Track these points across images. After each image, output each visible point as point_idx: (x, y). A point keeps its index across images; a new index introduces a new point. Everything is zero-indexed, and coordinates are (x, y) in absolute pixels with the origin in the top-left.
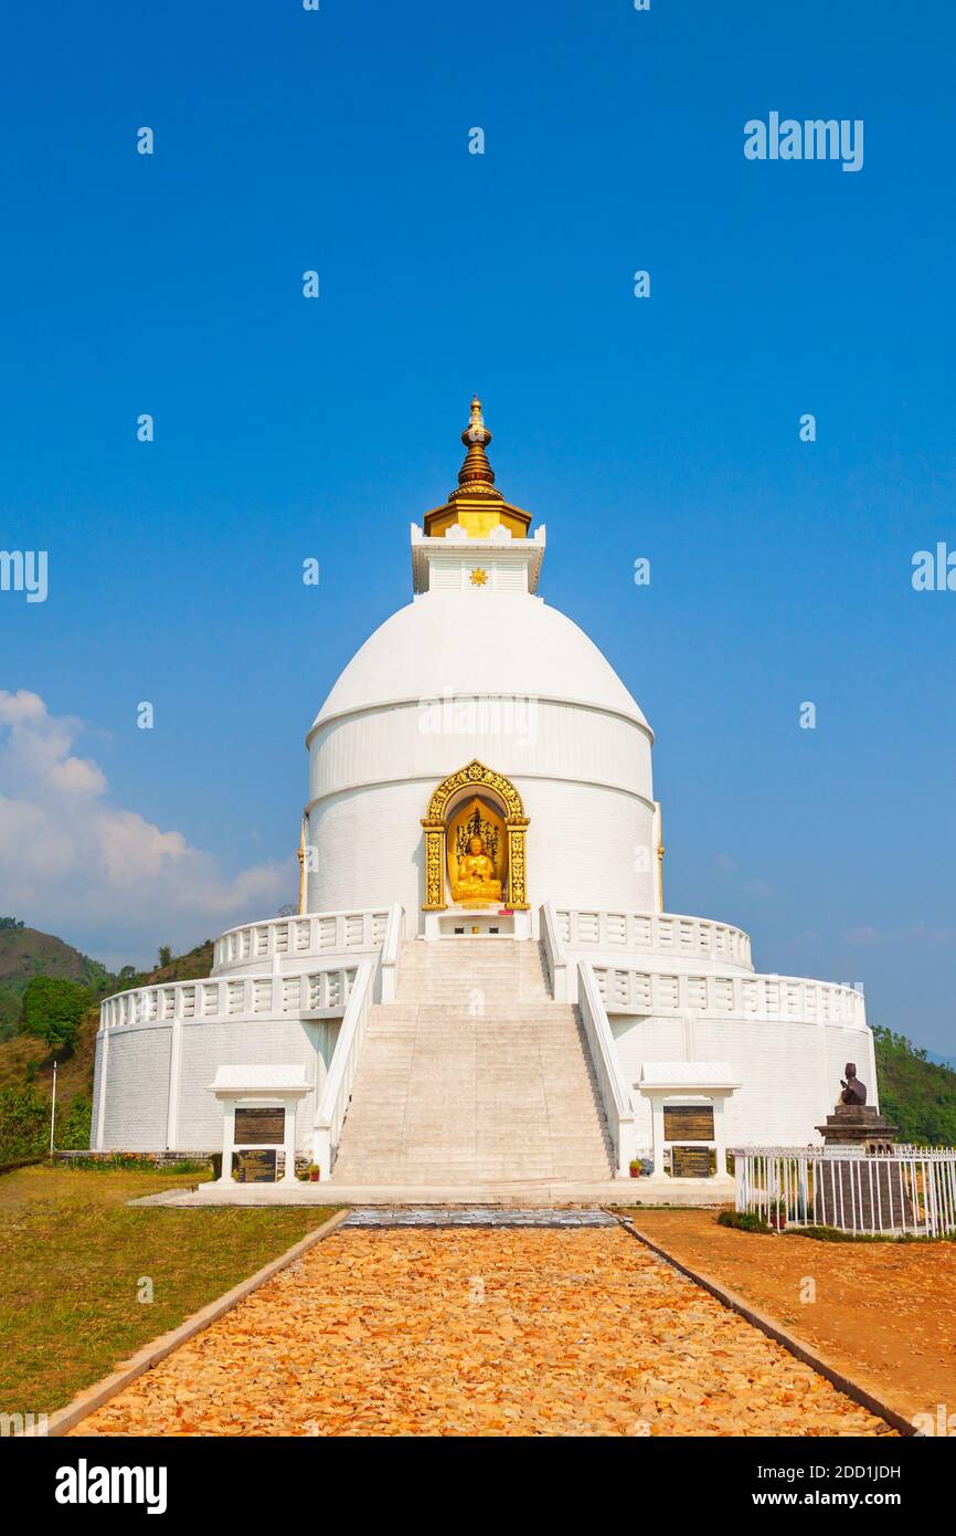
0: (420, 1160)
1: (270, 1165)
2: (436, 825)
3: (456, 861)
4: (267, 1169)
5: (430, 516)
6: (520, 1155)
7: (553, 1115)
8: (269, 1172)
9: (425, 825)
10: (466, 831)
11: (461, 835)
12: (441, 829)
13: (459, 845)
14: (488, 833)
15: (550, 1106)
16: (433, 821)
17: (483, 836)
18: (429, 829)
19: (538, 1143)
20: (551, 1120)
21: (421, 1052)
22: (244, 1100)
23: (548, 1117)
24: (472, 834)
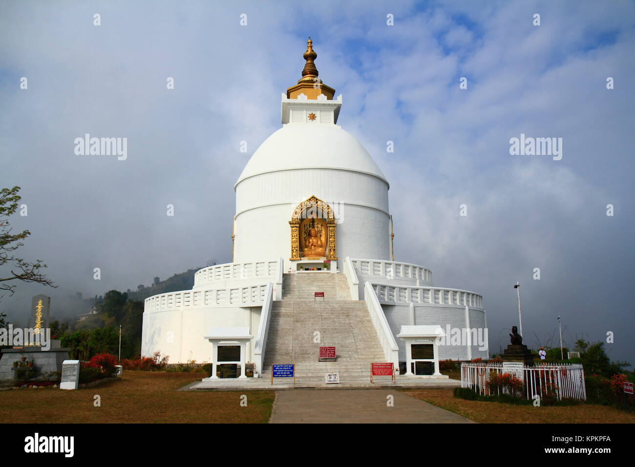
0: (302, 368)
1: (234, 371)
2: (296, 224)
3: (304, 239)
4: (233, 372)
5: (289, 90)
6: (346, 366)
7: (359, 349)
8: (234, 374)
9: (290, 223)
10: (308, 226)
11: (306, 228)
12: (298, 225)
13: (305, 232)
14: (318, 227)
15: (357, 344)
16: (294, 222)
17: (316, 229)
18: (292, 225)
19: (353, 360)
20: (359, 350)
21: (297, 321)
22: (221, 342)
23: (357, 349)
24: (311, 228)
